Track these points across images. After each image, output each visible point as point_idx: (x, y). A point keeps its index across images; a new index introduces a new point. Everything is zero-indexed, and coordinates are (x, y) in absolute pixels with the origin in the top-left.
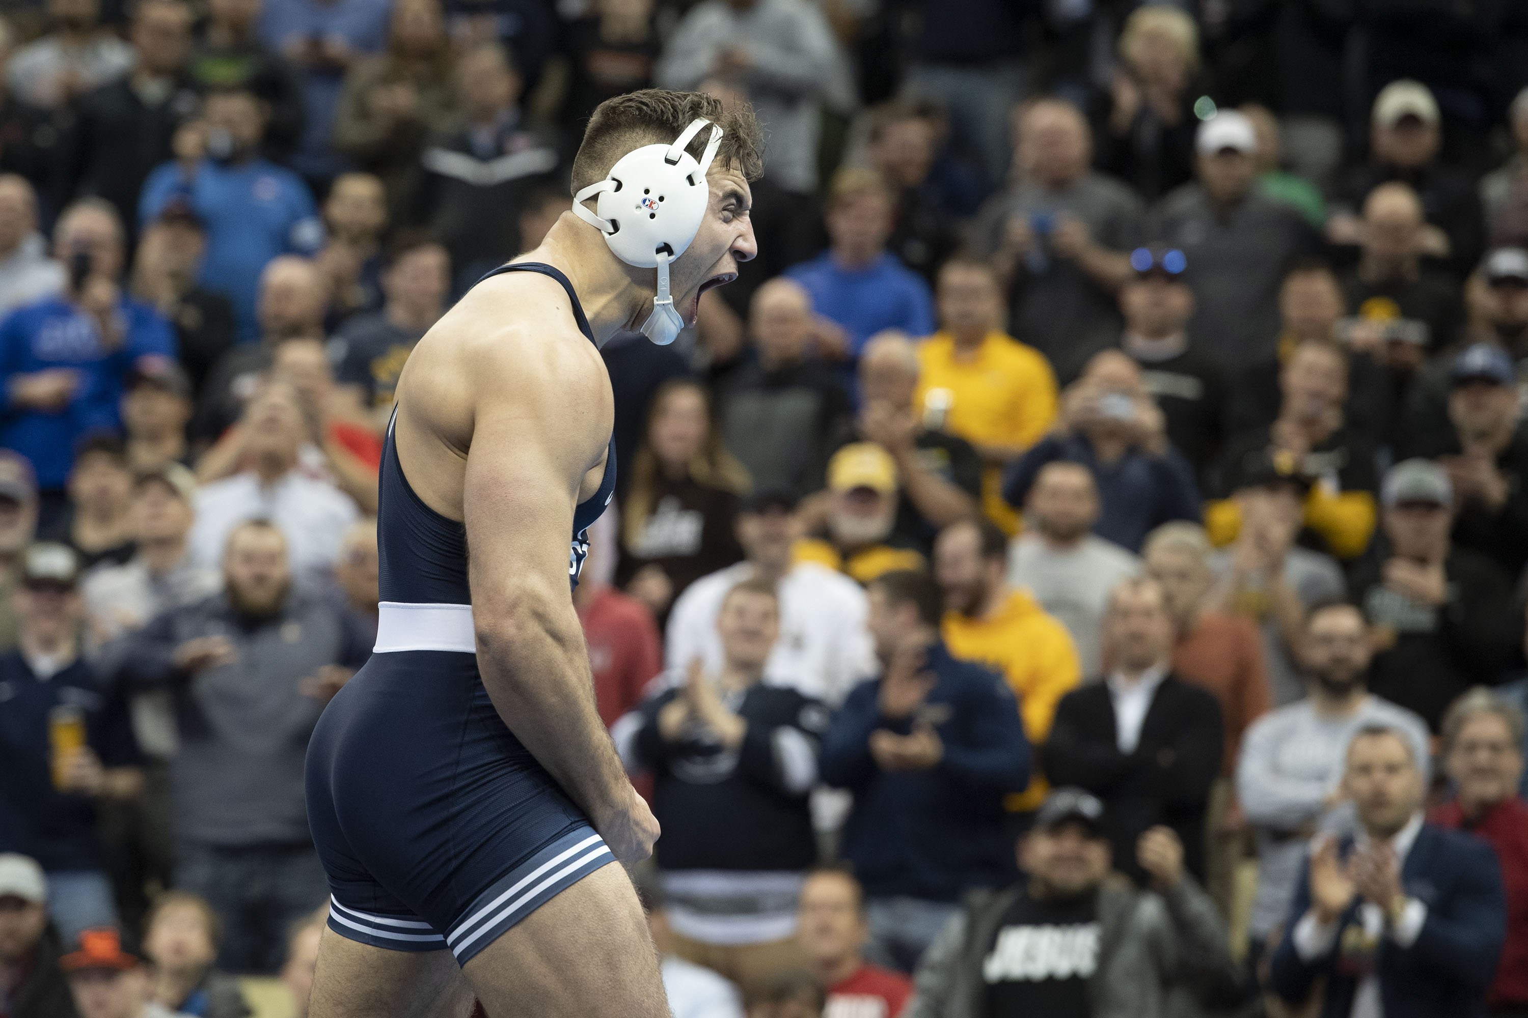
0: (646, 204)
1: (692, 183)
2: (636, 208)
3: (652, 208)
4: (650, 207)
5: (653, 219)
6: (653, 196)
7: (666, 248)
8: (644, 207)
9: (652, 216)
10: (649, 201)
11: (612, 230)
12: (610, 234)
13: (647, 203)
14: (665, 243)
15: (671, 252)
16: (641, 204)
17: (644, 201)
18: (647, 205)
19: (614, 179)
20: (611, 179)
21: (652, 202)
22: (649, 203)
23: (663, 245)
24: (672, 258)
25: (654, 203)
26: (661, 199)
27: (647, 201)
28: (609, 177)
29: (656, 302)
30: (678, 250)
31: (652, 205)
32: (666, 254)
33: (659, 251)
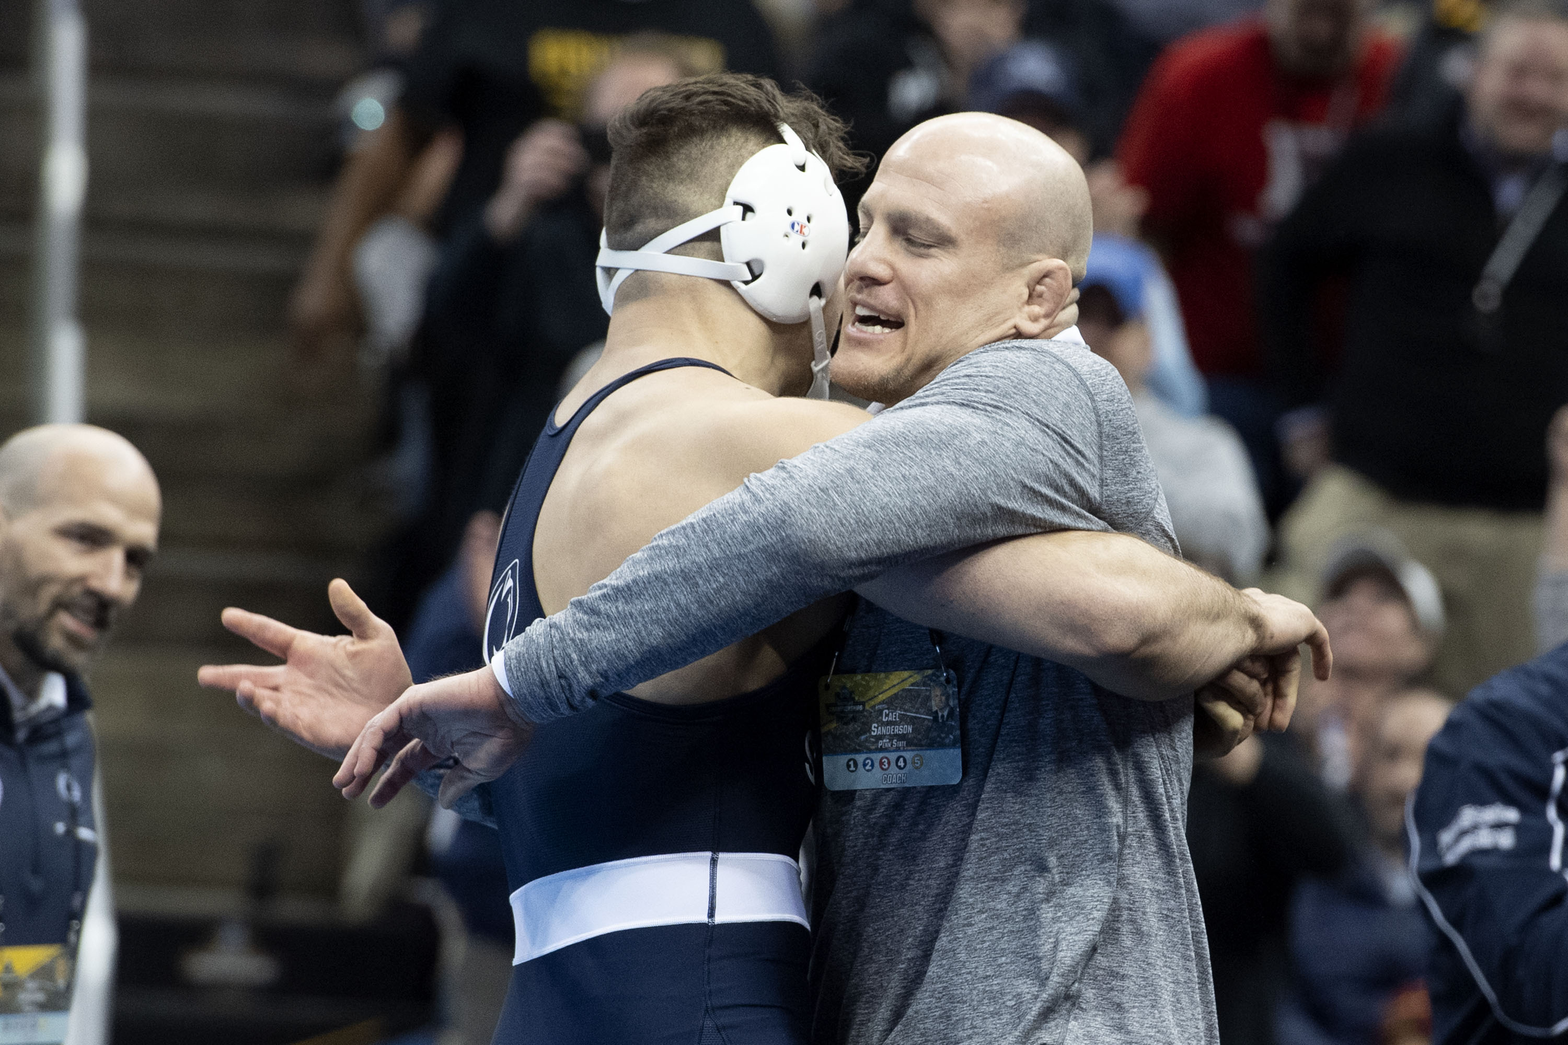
2: (785, 237)
3: (802, 234)
5: (806, 250)
6: (799, 216)
7: (817, 289)
8: (791, 235)
9: (804, 245)
10: (798, 224)
11: (749, 278)
12: (747, 283)
13: (797, 227)
14: (816, 282)
15: (820, 294)
16: (789, 229)
19: (736, 203)
20: (732, 203)
21: (802, 226)
23: (815, 285)
25: (805, 227)
27: (796, 225)
28: (728, 201)
29: (816, 369)
32: (816, 297)
33: (811, 294)
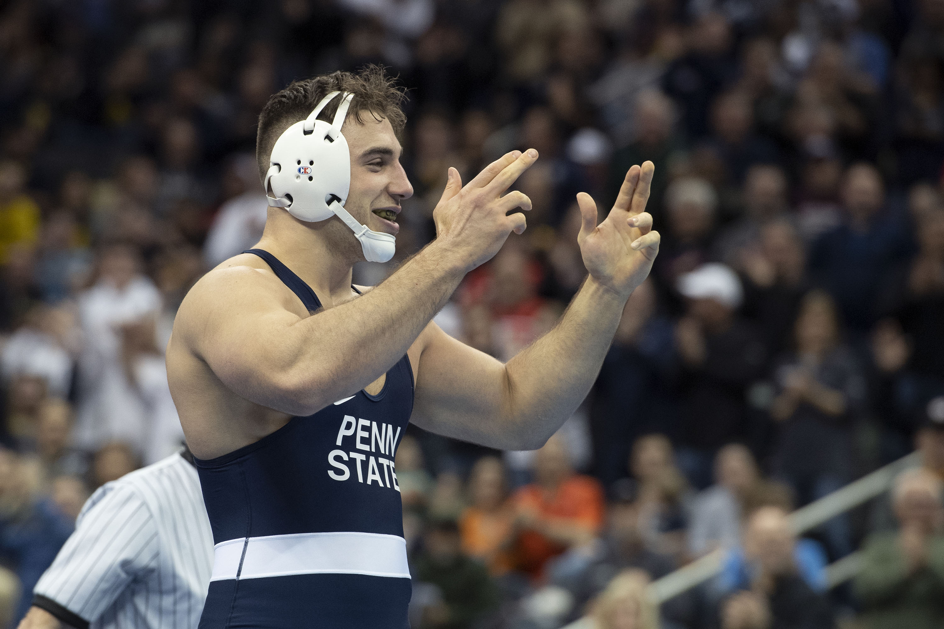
0: (301, 172)
1: (331, 140)
2: (297, 178)
3: (307, 173)
4: (305, 173)
5: (312, 181)
7: (334, 198)
8: (301, 175)
9: (311, 179)
10: (303, 168)
11: (289, 203)
12: (290, 206)
13: (302, 170)
14: (331, 194)
15: (339, 200)
16: (299, 173)
17: (299, 170)
18: (303, 173)
20: (272, 165)
21: (305, 168)
22: (304, 171)
23: (331, 196)
24: (343, 202)
25: (307, 168)
26: (311, 163)
27: (301, 169)
29: (357, 236)
30: (344, 196)
31: (307, 171)
32: (335, 202)
33: (329, 203)
